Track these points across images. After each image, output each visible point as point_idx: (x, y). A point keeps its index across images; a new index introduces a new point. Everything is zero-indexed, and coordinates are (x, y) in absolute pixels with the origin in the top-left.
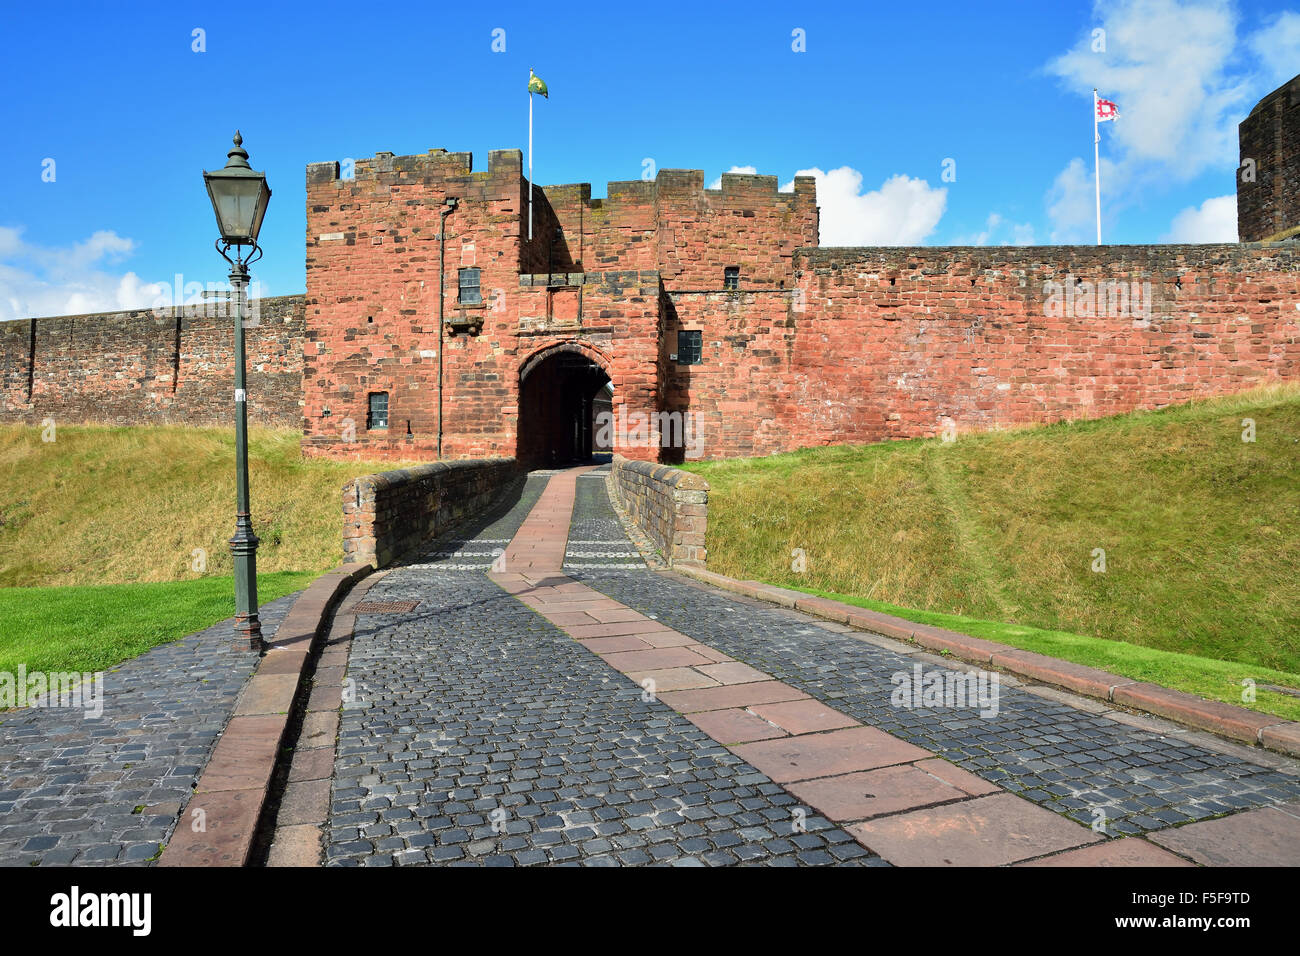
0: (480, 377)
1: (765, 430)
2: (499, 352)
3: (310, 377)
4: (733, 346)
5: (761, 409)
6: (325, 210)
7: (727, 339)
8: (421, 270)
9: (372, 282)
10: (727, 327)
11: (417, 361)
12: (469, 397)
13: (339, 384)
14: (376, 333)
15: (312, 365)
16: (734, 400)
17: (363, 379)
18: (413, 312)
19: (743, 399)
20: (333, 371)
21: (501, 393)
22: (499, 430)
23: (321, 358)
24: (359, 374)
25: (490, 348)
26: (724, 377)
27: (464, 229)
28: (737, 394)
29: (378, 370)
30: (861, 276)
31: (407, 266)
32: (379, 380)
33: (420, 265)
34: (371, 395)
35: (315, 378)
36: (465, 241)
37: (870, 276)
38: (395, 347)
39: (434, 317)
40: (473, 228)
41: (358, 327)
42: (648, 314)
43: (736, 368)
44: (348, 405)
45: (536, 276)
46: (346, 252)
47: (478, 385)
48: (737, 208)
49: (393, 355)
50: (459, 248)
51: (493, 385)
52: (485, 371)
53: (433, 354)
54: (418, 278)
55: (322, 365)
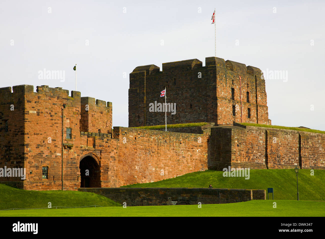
0: (72, 163)
2: (76, 155)
3: (26, 160)
6: (30, 102)
8: (57, 127)
11: (56, 156)
12: (69, 169)
13: (35, 163)
14: (45, 146)
15: (27, 156)
17: (42, 162)
18: (55, 140)
21: (77, 168)
22: (76, 180)
23: (29, 154)
24: (40, 160)
25: (74, 154)
27: (67, 115)
29: (46, 159)
30: (130, 136)
31: (54, 125)
32: (46, 162)
33: (57, 125)
34: (43, 167)
35: (28, 160)
36: (67, 119)
38: (51, 152)
39: (60, 143)
40: (69, 115)
41: (40, 144)
44: (37, 170)
45: (85, 132)
46: (37, 118)
47: (71, 165)
48: (100, 111)
49: (50, 154)
50: (66, 121)
51: (75, 165)
52: (73, 161)
53: (60, 155)
54: (56, 129)
55: (30, 156)
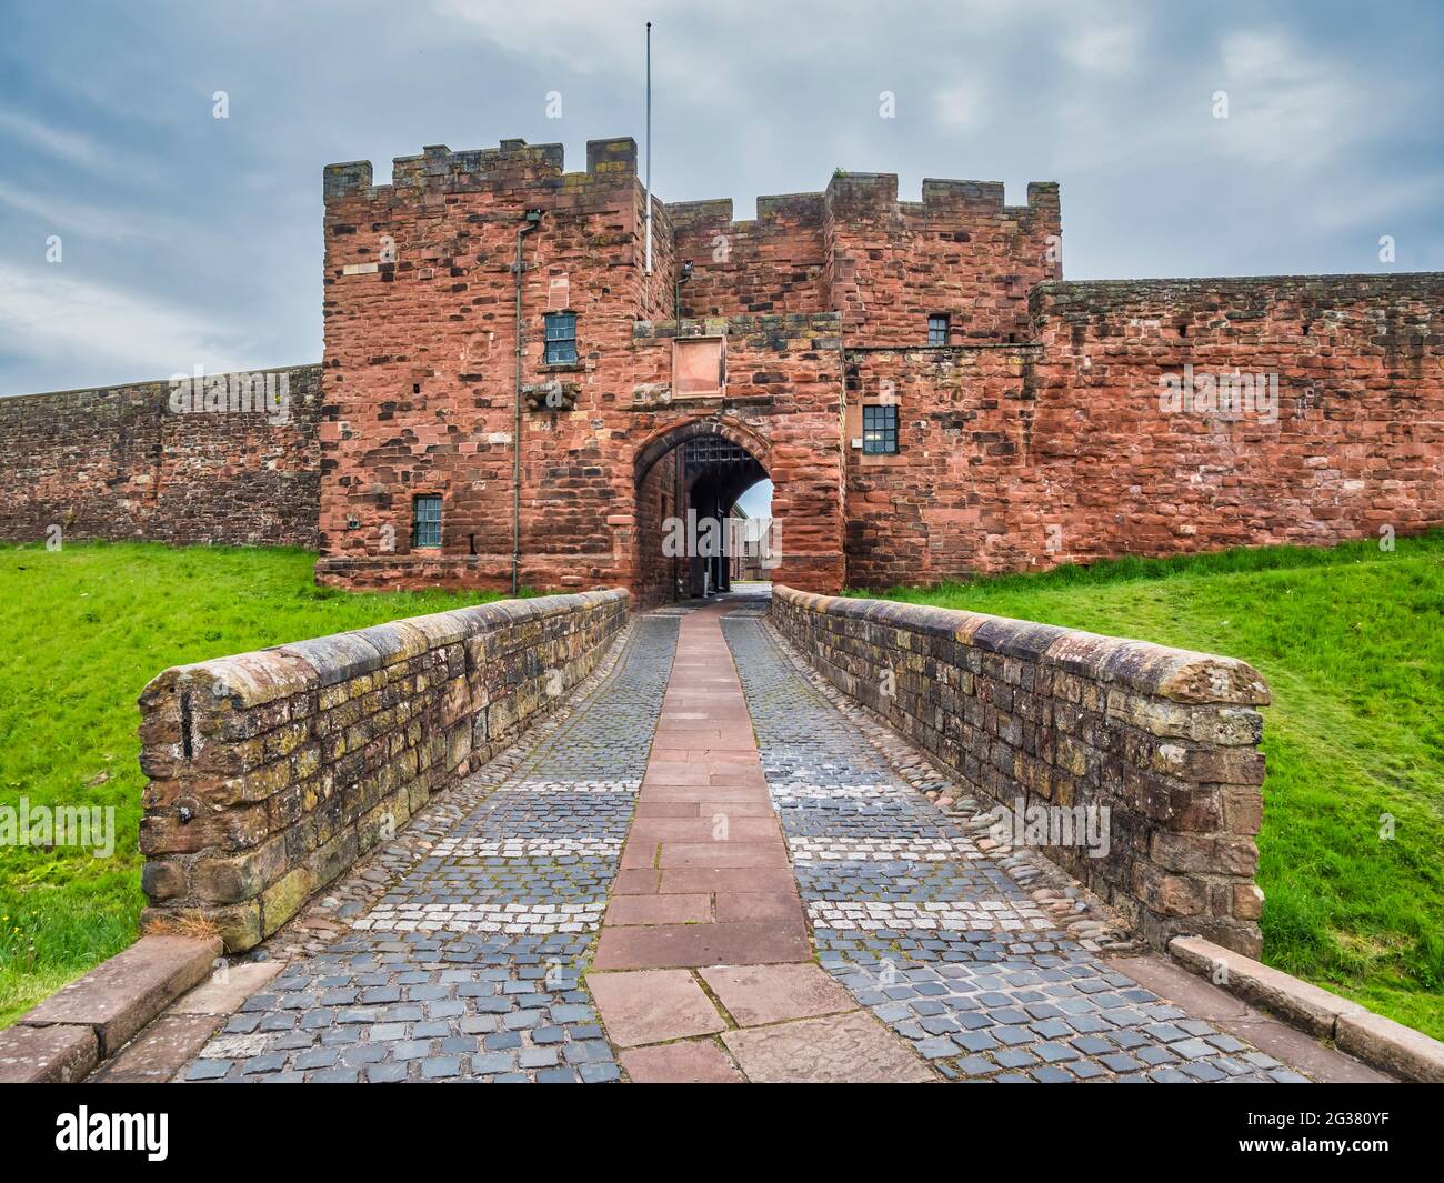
0: (575, 472)
1: (992, 550)
2: (603, 435)
3: (329, 472)
4: (943, 428)
5: (986, 519)
6: (351, 231)
7: (935, 417)
8: (490, 317)
9: (419, 334)
10: (935, 398)
11: (483, 448)
12: (559, 501)
13: (370, 483)
14: (424, 408)
15: (332, 455)
16: (946, 506)
17: (406, 475)
18: (478, 378)
19: (960, 505)
20: (361, 464)
21: (607, 495)
22: (603, 550)
23: (344, 444)
24: (399, 468)
25: (591, 430)
26: (930, 472)
27: (553, 255)
28: (953, 496)
29: (428, 461)
30: (1134, 322)
31: (470, 310)
32: (429, 476)
33: (490, 308)
34: (416, 497)
35: (335, 475)
36: (554, 273)
37: (1148, 323)
38: (452, 429)
39: (506, 385)
40: (565, 254)
41: (398, 399)
42: (824, 378)
43: (948, 459)
44: (384, 513)
46: (381, 292)
47: (573, 484)
48: (945, 229)
49: (448, 440)
50: (545, 285)
51: (595, 484)
52: (584, 463)
53: (508, 439)
54: (485, 328)
55: (346, 455)
